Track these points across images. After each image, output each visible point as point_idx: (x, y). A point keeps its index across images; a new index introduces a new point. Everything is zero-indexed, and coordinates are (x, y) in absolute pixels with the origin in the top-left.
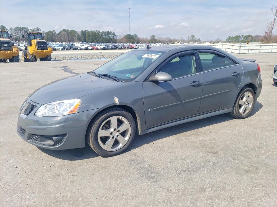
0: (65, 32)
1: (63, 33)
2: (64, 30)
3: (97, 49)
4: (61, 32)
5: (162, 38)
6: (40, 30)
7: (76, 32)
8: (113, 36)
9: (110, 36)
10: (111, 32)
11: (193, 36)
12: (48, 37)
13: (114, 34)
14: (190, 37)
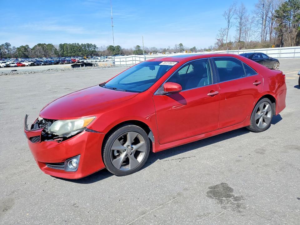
0: (40, 47)
1: (38, 47)
2: (39, 45)
3: (24, 66)
4: (36, 46)
5: (148, 49)
6: (10, 45)
7: (53, 46)
8: (94, 49)
9: (90, 49)
10: (92, 44)
11: (181, 45)
12: (20, 52)
13: (95, 46)
14: (178, 46)
